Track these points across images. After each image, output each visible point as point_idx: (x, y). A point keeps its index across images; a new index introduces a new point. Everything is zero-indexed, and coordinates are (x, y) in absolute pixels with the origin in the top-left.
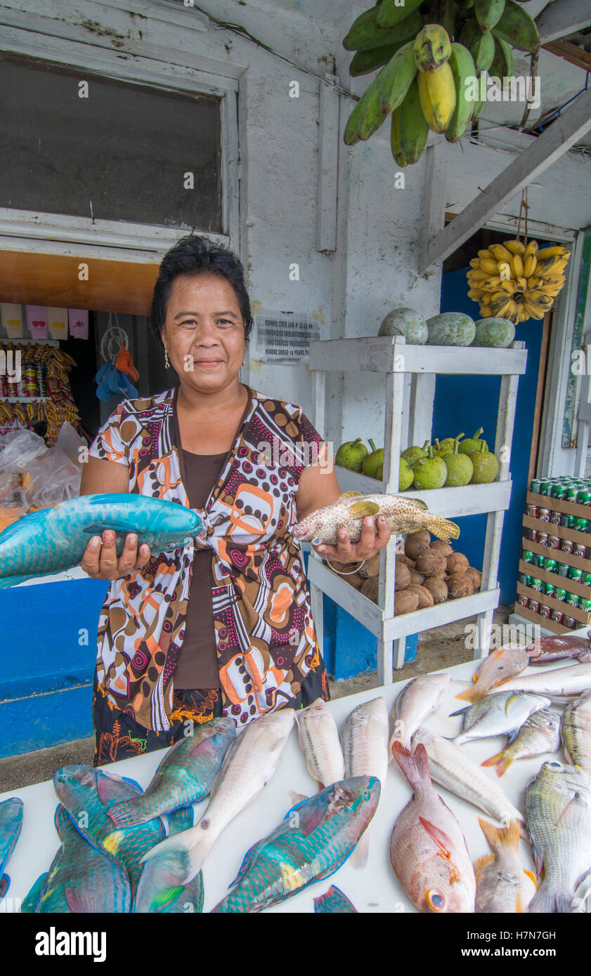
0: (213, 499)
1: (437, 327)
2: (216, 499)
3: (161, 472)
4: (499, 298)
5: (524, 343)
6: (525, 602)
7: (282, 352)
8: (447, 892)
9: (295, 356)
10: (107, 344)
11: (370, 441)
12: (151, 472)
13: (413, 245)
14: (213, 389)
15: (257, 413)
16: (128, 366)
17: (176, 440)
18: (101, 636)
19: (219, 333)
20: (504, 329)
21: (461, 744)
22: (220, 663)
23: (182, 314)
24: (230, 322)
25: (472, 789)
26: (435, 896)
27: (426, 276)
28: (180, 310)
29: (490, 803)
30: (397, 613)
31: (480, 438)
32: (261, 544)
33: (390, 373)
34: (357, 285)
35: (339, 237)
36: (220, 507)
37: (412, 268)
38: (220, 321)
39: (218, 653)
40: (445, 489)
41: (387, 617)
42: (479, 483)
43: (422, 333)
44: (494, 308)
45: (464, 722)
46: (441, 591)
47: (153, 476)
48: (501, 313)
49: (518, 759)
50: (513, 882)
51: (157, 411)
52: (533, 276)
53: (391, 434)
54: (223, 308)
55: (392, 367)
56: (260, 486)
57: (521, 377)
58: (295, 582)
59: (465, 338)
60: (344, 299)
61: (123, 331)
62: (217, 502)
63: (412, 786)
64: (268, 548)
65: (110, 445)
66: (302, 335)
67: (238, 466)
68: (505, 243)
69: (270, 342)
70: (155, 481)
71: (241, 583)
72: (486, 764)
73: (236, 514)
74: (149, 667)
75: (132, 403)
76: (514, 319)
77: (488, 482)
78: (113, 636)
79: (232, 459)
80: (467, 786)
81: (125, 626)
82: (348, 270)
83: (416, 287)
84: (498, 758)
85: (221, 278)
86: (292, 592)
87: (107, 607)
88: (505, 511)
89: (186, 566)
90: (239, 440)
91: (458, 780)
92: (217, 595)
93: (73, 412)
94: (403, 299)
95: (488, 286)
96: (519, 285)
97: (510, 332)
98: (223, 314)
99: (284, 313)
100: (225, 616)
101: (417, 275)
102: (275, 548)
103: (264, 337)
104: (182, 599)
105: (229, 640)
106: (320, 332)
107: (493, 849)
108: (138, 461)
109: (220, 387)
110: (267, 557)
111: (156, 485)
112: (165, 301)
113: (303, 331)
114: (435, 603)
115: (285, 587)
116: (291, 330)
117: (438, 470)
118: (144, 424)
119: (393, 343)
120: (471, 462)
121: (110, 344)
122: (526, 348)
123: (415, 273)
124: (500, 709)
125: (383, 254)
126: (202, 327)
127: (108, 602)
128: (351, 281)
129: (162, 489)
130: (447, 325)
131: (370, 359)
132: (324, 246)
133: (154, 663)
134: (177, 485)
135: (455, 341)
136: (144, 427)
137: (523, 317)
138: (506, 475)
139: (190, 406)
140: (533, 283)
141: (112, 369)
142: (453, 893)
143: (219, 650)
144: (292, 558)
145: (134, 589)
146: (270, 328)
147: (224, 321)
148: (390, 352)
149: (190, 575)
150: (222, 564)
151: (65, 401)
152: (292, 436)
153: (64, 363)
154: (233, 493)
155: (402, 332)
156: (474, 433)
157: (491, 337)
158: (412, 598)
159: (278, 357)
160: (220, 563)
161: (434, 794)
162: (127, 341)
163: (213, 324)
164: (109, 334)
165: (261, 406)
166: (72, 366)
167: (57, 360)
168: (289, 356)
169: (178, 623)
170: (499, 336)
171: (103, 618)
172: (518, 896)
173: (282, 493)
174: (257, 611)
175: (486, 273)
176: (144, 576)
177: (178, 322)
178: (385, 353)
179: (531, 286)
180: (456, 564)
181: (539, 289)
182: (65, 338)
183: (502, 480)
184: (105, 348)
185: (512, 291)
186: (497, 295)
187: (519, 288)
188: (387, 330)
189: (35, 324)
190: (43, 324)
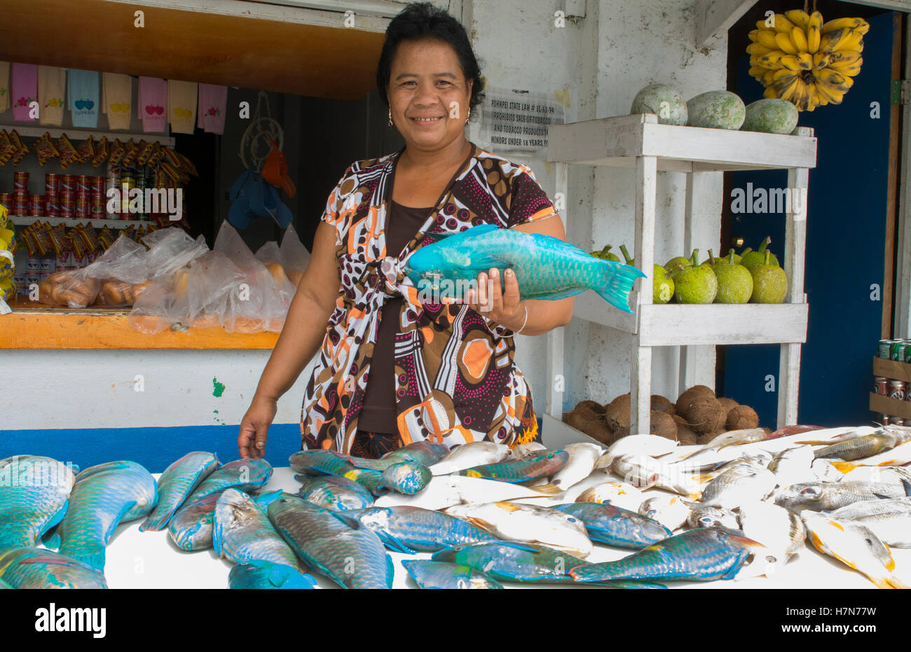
0: (407, 250)
1: (699, 106)
2: (410, 250)
4: (782, 77)
5: (812, 129)
7: (512, 141)
9: (530, 147)
10: (250, 143)
11: (623, 249)
13: (688, 13)
15: (473, 172)
16: (281, 175)
19: (438, 93)
20: (783, 113)
22: (397, 410)
23: (403, 76)
24: (449, 83)
27: (705, 51)
28: (402, 72)
31: (766, 249)
33: (639, 158)
34: (610, 58)
37: (686, 41)
38: (439, 82)
39: (397, 399)
40: (715, 305)
42: (759, 303)
43: (681, 112)
44: (779, 89)
48: (788, 94)
52: (818, 51)
53: (642, 229)
55: (641, 150)
57: (811, 171)
58: (495, 342)
59: (732, 119)
60: (595, 77)
61: (276, 123)
62: (411, 253)
66: (540, 120)
67: (442, 222)
68: (787, 13)
69: (497, 128)
71: (429, 331)
74: (336, 410)
76: (803, 103)
77: (775, 303)
79: (435, 213)
82: (600, 40)
83: (692, 64)
88: (802, 344)
89: (375, 310)
90: (447, 196)
92: (400, 341)
94: (675, 79)
95: (766, 62)
96: (800, 61)
97: (791, 116)
98: (441, 75)
99: (516, 92)
100: (406, 363)
101: (693, 49)
103: (489, 121)
104: (368, 342)
105: (409, 388)
106: (564, 116)
113: (541, 115)
116: (526, 113)
117: (706, 281)
119: (642, 121)
120: (750, 275)
121: (255, 143)
122: (815, 136)
123: (689, 46)
125: (646, 22)
126: (421, 88)
128: (604, 55)
130: (710, 104)
131: (618, 142)
132: (570, 11)
133: (340, 406)
134: (380, 236)
135: (720, 124)
137: (813, 102)
138: (800, 296)
140: (818, 58)
141: (256, 180)
143: (398, 395)
145: (333, 336)
146: (498, 110)
147: (443, 82)
148: (639, 132)
149: (378, 320)
150: (410, 310)
153: (180, 171)
155: (655, 110)
156: (760, 244)
157: (768, 121)
159: (508, 147)
160: (407, 309)
162: (281, 139)
163: (433, 85)
164: (255, 127)
165: (479, 165)
166: (190, 175)
167: (171, 165)
168: (523, 146)
169: (363, 366)
170: (776, 120)
175: (765, 47)
177: (400, 83)
178: (634, 134)
179: (817, 62)
180: (740, 416)
181: (827, 67)
182: (189, 130)
183: (793, 302)
184: (247, 149)
185: (795, 69)
186: (779, 74)
187: (803, 65)
188: (638, 109)
189: (150, 110)
190: (160, 110)
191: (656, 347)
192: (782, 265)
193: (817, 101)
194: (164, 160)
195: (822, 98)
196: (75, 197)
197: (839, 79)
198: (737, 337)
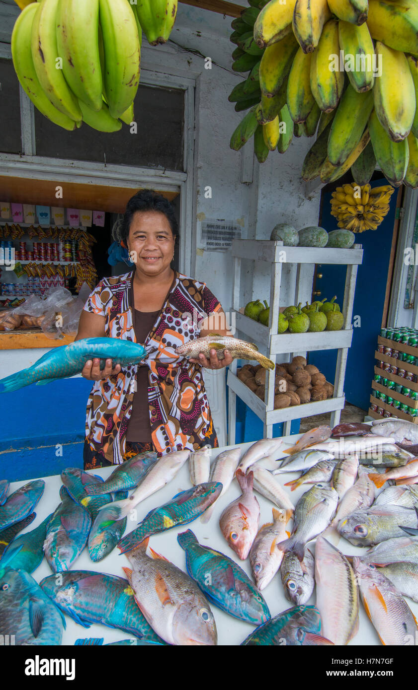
0: (149, 338)
1: (305, 235)
2: (151, 338)
3: (122, 321)
4: (347, 217)
5: (361, 245)
6: (375, 408)
7: (216, 244)
8: (240, 533)
9: (225, 247)
10: (116, 230)
11: (265, 302)
12: (116, 321)
13: (302, 180)
14: (155, 273)
15: (178, 287)
17: (132, 303)
18: (88, 410)
19: (158, 243)
20: (347, 237)
21: (276, 474)
22: (152, 429)
23: (138, 232)
24: (165, 237)
25: (272, 494)
26: (234, 535)
27: (310, 199)
28: (137, 230)
29: (279, 501)
30: (275, 408)
31: (334, 302)
32: (177, 363)
33: (273, 263)
34: (264, 204)
35: (255, 174)
36: (153, 343)
37: (300, 194)
38: (159, 237)
39: (151, 424)
40: (308, 333)
41: (269, 410)
42: (331, 330)
43: (294, 239)
44: (345, 223)
45: (282, 463)
46: (305, 396)
47: (118, 323)
48: (349, 226)
49: (304, 484)
50: (276, 533)
51: (122, 285)
52: (368, 204)
53: (273, 299)
54: (161, 229)
55: (274, 260)
56: (177, 331)
57: (359, 266)
58: (196, 386)
59: (321, 242)
60: (256, 213)
62: (151, 340)
63: (242, 490)
64: (181, 366)
65: (95, 304)
66: (230, 234)
67: (165, 319)
68: (352, 183)
69: (209, 238)
70: (118, 326)
71: (163, 386)
72: (287, 484)
73: (162, 347)
74: (113, 430)
75: (108, 280)
76: (357, 229)
77: (337, 330)
78: (95, 412)
79: (161, 314)
80: (270, 492)
81: (100, 406)
82: (259, 195)
83: (303, 205)
84: (294, 482)
85: (160, 213)
86: (194, 391)
87: (92, 394)
88: (349, 348)
89: (133, 375)
90: (166, 303)
91: (265, 488)
92: (151, 391)
93: (93, 272)
94: (294, 213)
95: (340, 210)
97: (351, 239)
98: (160, 232)
99: (218, 220)
100: (155, 403)
101: (304, 198)
102: (186, 366)
103: (205, 234)
104: (130, 393)
105: (157, 416)
106: (241, 232)
107: (275, 520)
108: (110, 314)
109: (157, 272)
110: (179, 371)
111: (119, 329)
112: (129, 224)
113: (230, 231)
114: (302, 403)
115: (189, 388)
116: (223, 230)
117: (304, 322)
118: (114, 293)
119: (275, 245)
120: (326, 317)
122: (362, 249)
123: (302, 196)
124: (302, 457)
125: (282, 185)
126: (148, 240)
127: (93, 392)
128: (261, 202)
129: (122, 331)
130: (310, 234)
131: (264, 253)
132: (245, 179)
133: (116, 427)
134: (131, 329)
135: (315, 244)
136: (114, 295)
137: (363, 229)
138: (349, 326)
139: (141, 282)
140: (367, 208)
141: (119, 246)
142: (243, 534)
143: (151, 422)
144: (196, 372)
145: (106, 387)
146: (210, 229)
147: (161, 237)
148: (274, 250)
149: (136, 380)
150: (152, 375)
151: (88, 265)
152: (197, 301)
153: (89, 241)
154: (161, 334)
155: (282, 238)
156: (331, 299)
157: (339, 242)
158: (287, 399)
159: (214, 247)
161: (252, 495)
163: (155, 237)
164: (118, 222)
165: (181, 283)
166: (94, 243)
167: (85, 239)
168: (221, 246)
169: (129, 405)
170: (344, 241)
171: (89, 401)
172: (275, 539)
173: (189, 334)
174: (172, 401)
175: (340, 201)
176: (111, 379)
177: (135, 236)
178: (271, 251)
179: (366, 210)
180: (317, 379)
181: (372, 212)
182: (90, 225)
183: (346, 329)
184: (115, 232)
185: (354, 213)
186: (346, 215)
187: (359, 212)
188: (273, 238)
189: (72, 216)
190: (76, 217)
191: (279, 354)
192: (341, 311)
193: (364, 228)
194: (82, 237)
195: (366, 227)
196: (46, 252)
197: (377, 219)
198: (318, 347)
